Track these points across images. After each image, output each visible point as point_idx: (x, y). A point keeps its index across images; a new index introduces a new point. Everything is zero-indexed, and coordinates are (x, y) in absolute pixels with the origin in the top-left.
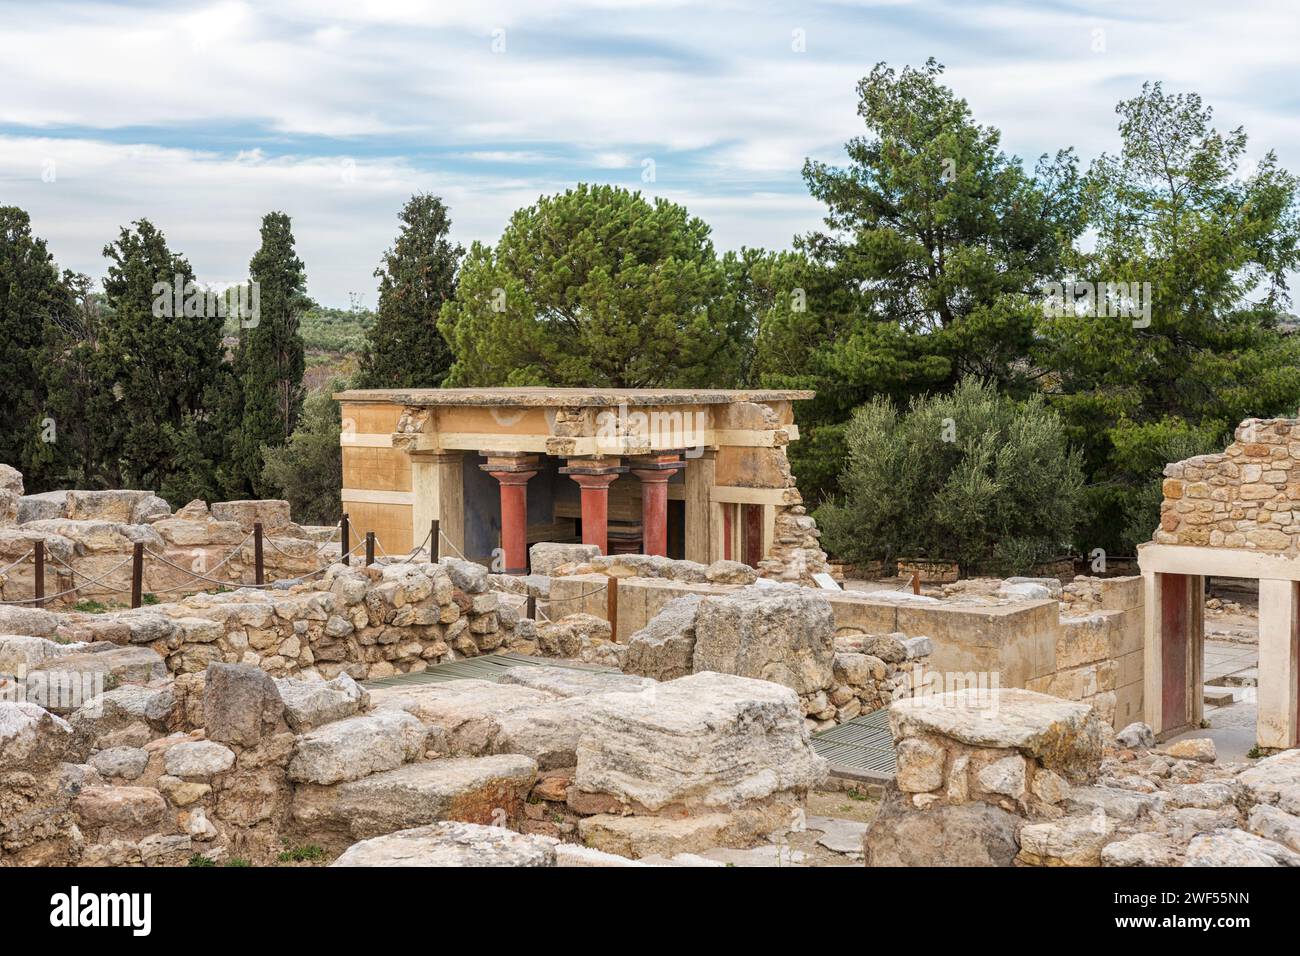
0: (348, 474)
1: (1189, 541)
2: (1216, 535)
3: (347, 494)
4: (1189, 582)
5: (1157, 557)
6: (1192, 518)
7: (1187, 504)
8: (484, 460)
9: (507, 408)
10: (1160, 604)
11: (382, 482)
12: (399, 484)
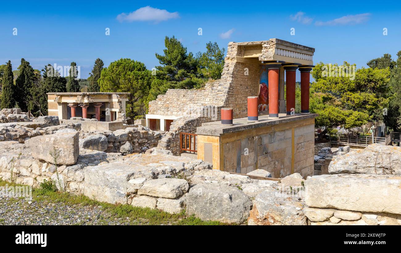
0: (49, 107)
1: (152, 114)
2: (155, 113)
3: (49, 110)
4: (157, 121)
5: (148, 116)
6: (152, 110)
7: (152, 108)
8: (68, 104)
9: (72, 96)
10: (149, 124)
11: (54, 108)
12: (56, 108)
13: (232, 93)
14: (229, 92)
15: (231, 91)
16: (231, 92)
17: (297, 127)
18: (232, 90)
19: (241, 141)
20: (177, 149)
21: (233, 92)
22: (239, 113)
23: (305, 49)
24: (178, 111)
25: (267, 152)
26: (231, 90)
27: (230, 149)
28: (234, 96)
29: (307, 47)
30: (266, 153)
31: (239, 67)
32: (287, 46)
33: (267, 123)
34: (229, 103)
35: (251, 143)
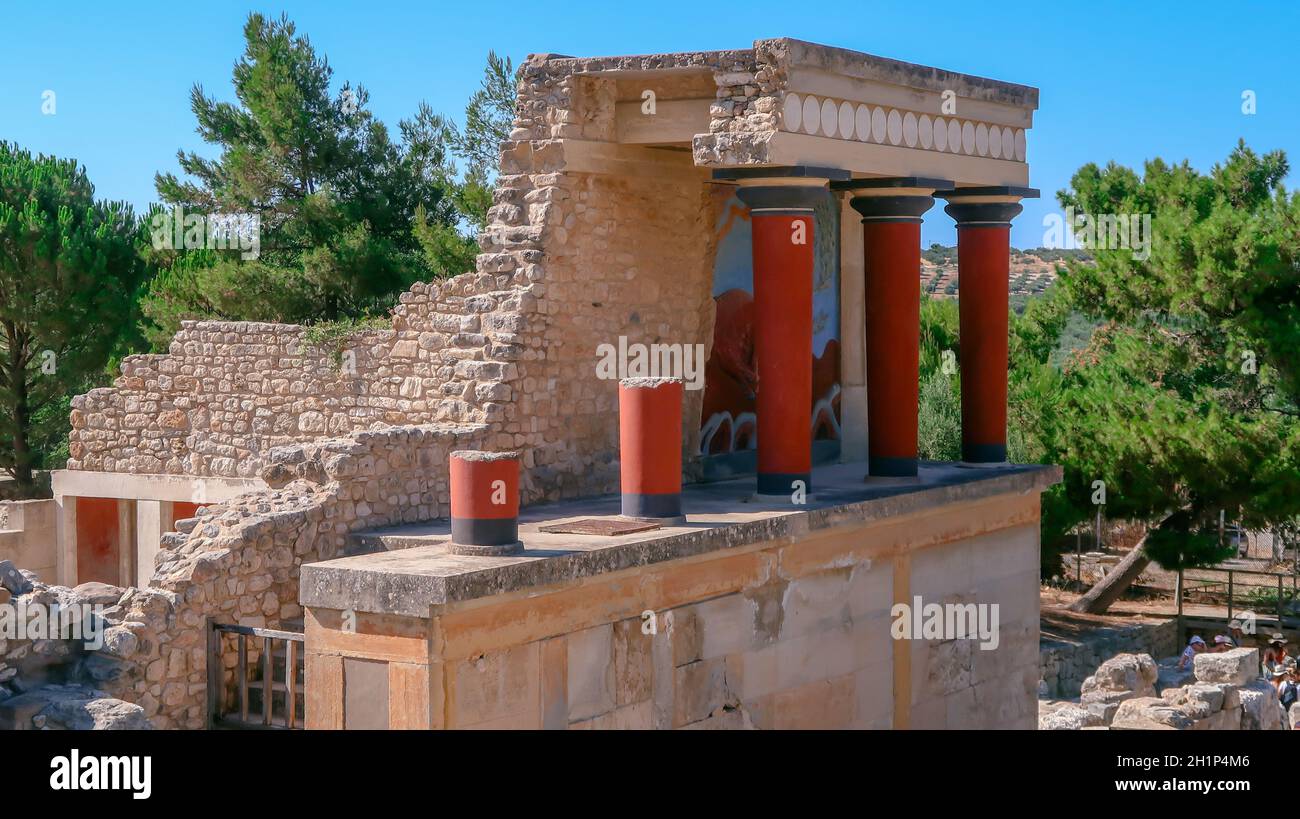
1: (88, 466)
2: (109, 461)
4: (121, 510)
6: (89, 446)
7: (89, 433)
10: (74, 525)
13: (541, 355)
14: (523, 347)
15: (537, 342)
16: (536, 349)
17: (930, 546)
18: (541, 334)
19: (566, 643)
20: (194, 689)
21: (545, 350)
22: (582, 468)
23: (978, 91)
24: (243, 452)
25: (732, 703)
26: (532, 335)
27: (495, 693)
28: (551, 370)
29: (987, 84)
30: (727, 708)
31: (583, 202)
32: (861, 80)
33: (733, 532)
34: (519, 410)
35: (631, 650)
